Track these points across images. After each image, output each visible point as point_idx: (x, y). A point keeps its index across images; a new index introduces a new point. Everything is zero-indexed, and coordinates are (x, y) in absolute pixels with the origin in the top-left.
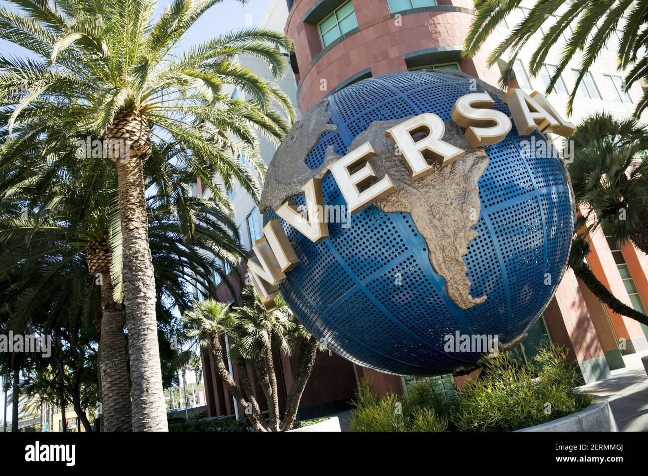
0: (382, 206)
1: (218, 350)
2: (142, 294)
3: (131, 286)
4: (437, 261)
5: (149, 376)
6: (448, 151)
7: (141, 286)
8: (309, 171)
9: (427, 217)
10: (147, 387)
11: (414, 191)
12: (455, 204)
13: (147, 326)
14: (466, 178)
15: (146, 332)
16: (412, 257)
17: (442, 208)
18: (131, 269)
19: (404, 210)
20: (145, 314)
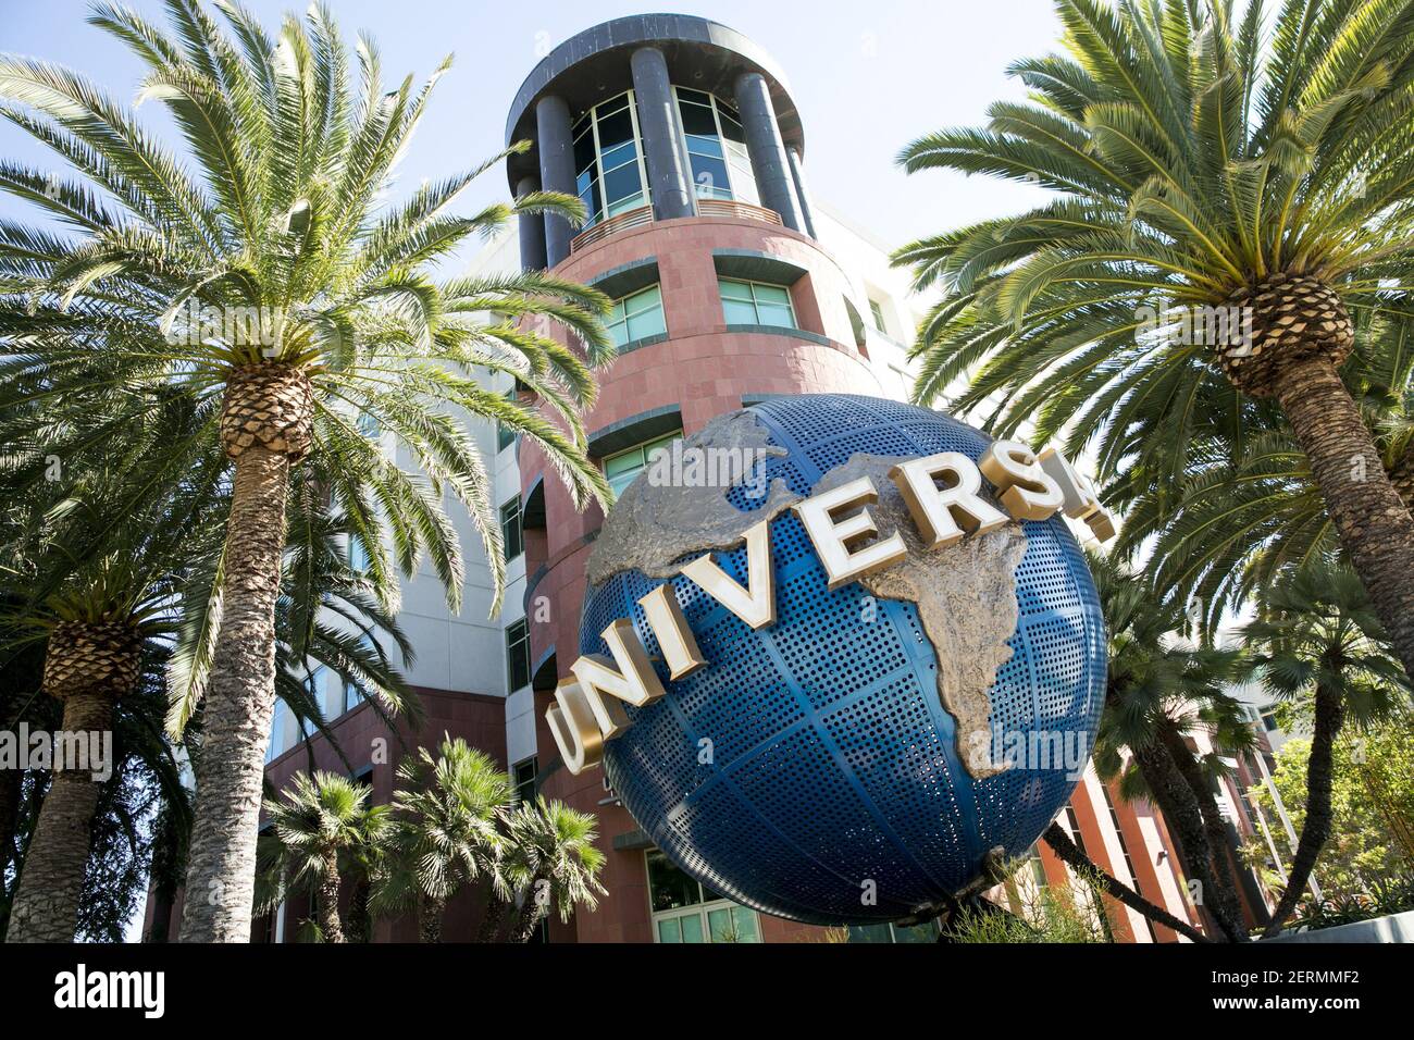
0: (874, 585)
1: (333, 884)
2: (249, 725)
3: (228, 704)
4: (951, 688)
5: (232, 902)
6: (987, 514)
7: (250, 709)
8: (737, 513)
9: (943, 611)
10: (222, 928)
11: (925, 568)
12: (984, 599)
13: (245, 794)
14: (1000, 563)
15: (242, 807)
16: (911, 676)
17: (965, 603)
18: (234, 670)
19: (908, 596)
20: (248, 767)
